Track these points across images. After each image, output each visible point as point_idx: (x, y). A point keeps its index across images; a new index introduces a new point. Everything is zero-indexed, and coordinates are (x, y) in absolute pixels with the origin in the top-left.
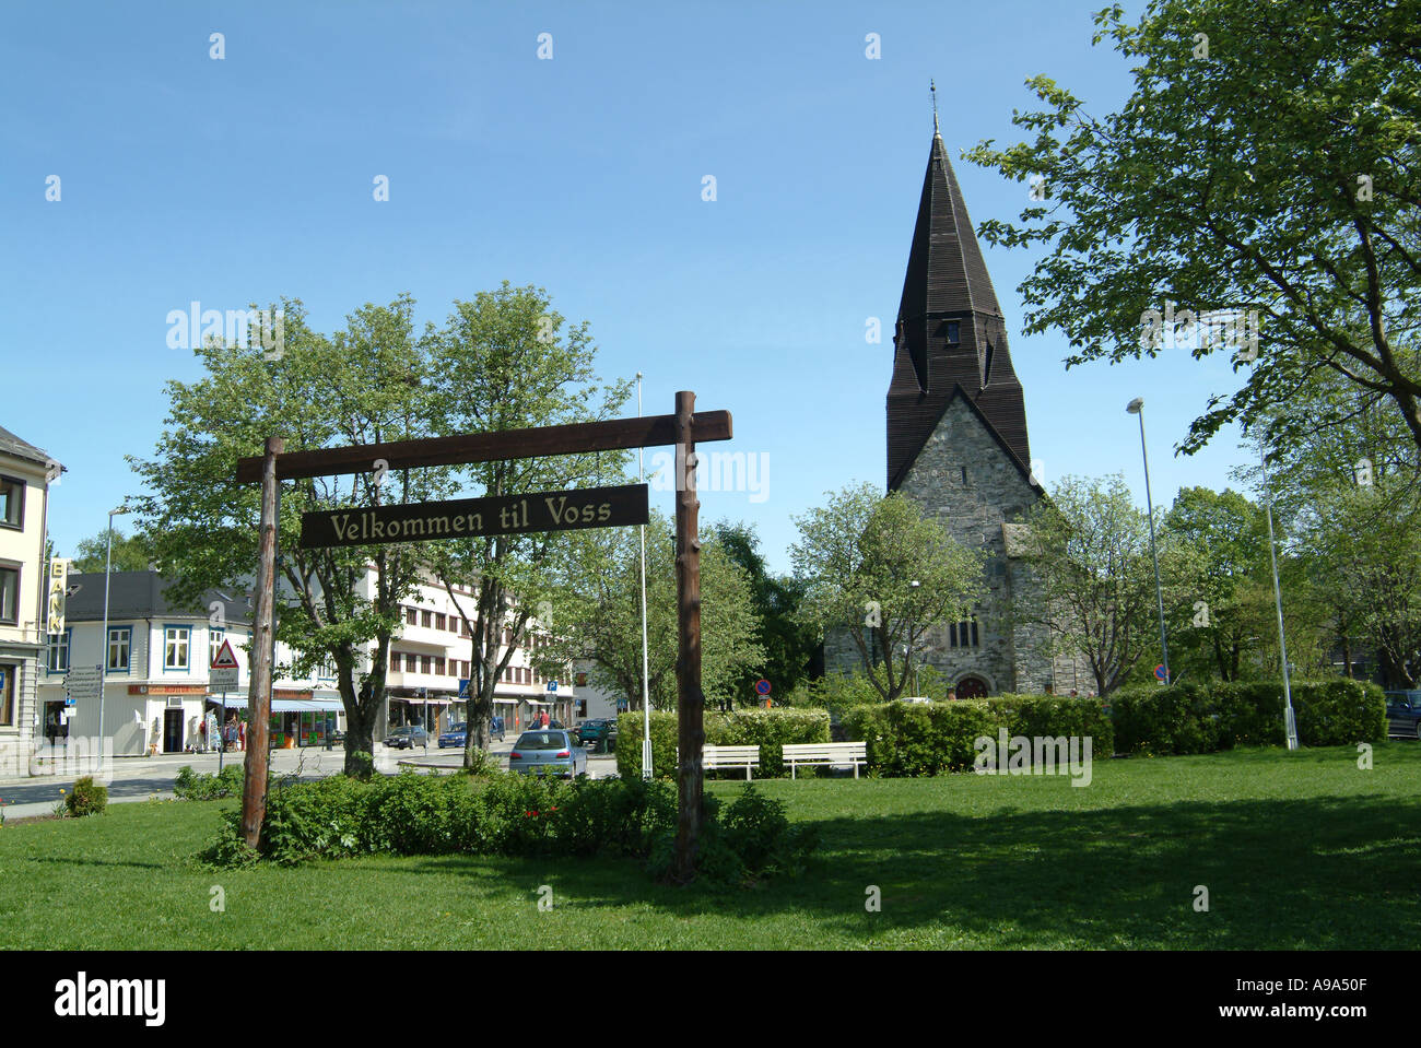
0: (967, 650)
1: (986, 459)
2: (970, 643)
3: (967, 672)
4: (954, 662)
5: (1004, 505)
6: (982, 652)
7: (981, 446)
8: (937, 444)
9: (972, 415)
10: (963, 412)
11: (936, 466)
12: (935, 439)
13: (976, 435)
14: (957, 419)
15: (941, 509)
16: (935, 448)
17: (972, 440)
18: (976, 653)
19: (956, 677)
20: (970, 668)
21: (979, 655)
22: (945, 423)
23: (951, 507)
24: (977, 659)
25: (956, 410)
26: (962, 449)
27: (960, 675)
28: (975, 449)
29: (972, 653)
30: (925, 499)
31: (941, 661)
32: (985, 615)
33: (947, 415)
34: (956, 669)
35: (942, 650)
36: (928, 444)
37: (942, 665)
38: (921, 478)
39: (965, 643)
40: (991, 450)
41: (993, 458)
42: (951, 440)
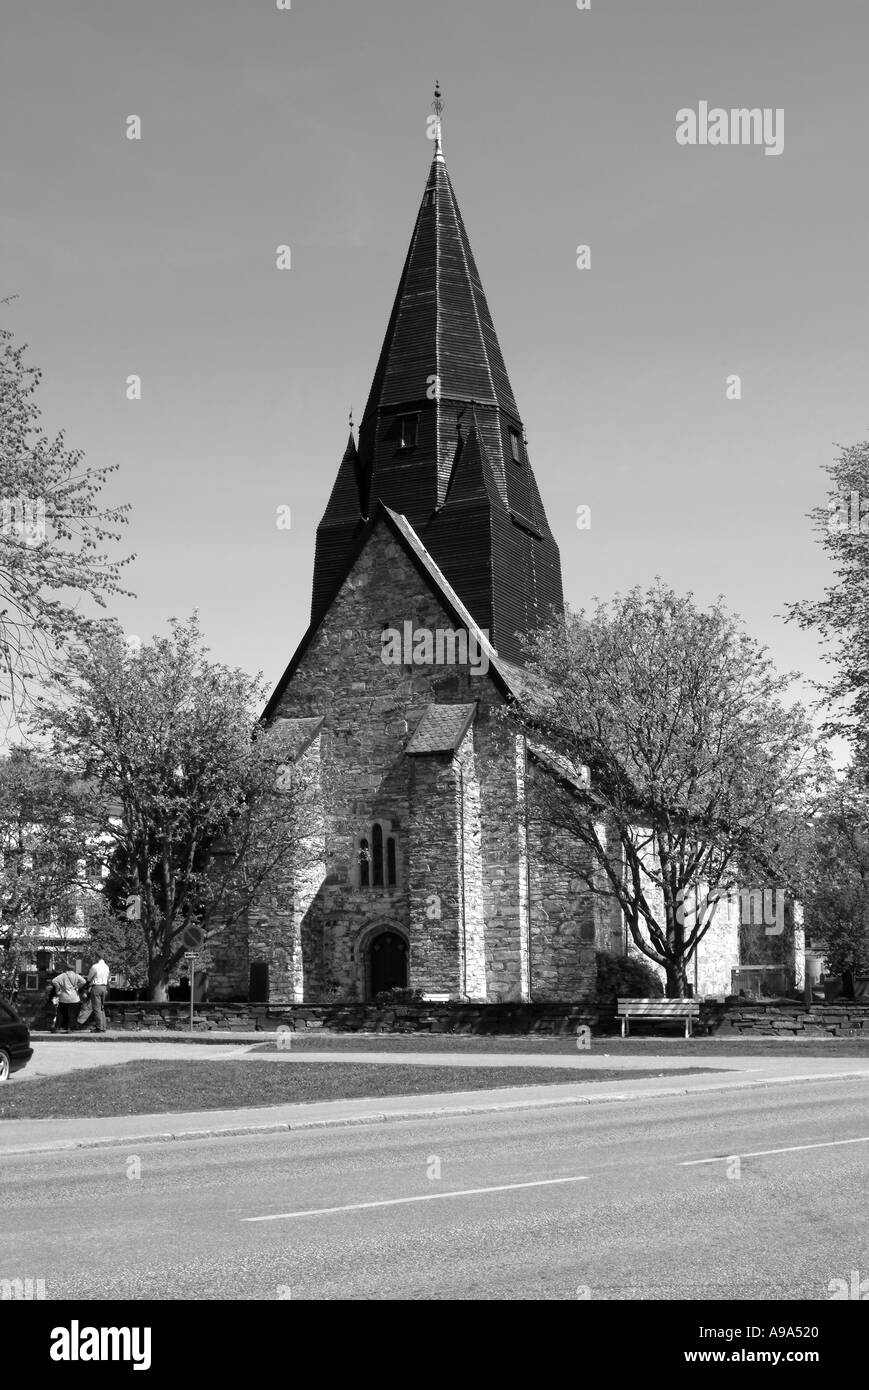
0: (380, 891)
1: (414, 611)
2: (385, 880)
3: (380, 923)
4: (364, 908)
5: (433, 676)
6: (399, 894)
7: (408, 592)
8: (352, 592)
9: (398, 547)
10: (387, 543)
11: (351, 624)
12: (351, 586)
13: (402, 577)
14: (380, 555)
15: (355, 686)
16: (350, 599)
17: (397, 584)
18: (391, 895)
19: (364, 931)
20: (382, 917)
21: (395, 899)
22: (366, 561)
23: (367, 682)
24: (393, 904)
25: (379, 542)
26: (384, 598)
27: (369, 928)
28: (400, 597)
29: (386, 896)
30: (335, 672)
31: (347, 907)
32: (404, 840)
33: (367, 549)
34: (365, 918)
35: (348, 890)
36: (342, 593)
37: (347, 912)
38: (333, 642)
39: (378, 882)
40: (420, 597)
41: (423, 609)
42: (372, 586)
